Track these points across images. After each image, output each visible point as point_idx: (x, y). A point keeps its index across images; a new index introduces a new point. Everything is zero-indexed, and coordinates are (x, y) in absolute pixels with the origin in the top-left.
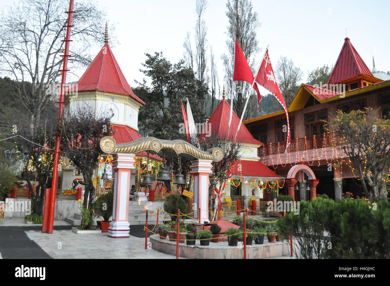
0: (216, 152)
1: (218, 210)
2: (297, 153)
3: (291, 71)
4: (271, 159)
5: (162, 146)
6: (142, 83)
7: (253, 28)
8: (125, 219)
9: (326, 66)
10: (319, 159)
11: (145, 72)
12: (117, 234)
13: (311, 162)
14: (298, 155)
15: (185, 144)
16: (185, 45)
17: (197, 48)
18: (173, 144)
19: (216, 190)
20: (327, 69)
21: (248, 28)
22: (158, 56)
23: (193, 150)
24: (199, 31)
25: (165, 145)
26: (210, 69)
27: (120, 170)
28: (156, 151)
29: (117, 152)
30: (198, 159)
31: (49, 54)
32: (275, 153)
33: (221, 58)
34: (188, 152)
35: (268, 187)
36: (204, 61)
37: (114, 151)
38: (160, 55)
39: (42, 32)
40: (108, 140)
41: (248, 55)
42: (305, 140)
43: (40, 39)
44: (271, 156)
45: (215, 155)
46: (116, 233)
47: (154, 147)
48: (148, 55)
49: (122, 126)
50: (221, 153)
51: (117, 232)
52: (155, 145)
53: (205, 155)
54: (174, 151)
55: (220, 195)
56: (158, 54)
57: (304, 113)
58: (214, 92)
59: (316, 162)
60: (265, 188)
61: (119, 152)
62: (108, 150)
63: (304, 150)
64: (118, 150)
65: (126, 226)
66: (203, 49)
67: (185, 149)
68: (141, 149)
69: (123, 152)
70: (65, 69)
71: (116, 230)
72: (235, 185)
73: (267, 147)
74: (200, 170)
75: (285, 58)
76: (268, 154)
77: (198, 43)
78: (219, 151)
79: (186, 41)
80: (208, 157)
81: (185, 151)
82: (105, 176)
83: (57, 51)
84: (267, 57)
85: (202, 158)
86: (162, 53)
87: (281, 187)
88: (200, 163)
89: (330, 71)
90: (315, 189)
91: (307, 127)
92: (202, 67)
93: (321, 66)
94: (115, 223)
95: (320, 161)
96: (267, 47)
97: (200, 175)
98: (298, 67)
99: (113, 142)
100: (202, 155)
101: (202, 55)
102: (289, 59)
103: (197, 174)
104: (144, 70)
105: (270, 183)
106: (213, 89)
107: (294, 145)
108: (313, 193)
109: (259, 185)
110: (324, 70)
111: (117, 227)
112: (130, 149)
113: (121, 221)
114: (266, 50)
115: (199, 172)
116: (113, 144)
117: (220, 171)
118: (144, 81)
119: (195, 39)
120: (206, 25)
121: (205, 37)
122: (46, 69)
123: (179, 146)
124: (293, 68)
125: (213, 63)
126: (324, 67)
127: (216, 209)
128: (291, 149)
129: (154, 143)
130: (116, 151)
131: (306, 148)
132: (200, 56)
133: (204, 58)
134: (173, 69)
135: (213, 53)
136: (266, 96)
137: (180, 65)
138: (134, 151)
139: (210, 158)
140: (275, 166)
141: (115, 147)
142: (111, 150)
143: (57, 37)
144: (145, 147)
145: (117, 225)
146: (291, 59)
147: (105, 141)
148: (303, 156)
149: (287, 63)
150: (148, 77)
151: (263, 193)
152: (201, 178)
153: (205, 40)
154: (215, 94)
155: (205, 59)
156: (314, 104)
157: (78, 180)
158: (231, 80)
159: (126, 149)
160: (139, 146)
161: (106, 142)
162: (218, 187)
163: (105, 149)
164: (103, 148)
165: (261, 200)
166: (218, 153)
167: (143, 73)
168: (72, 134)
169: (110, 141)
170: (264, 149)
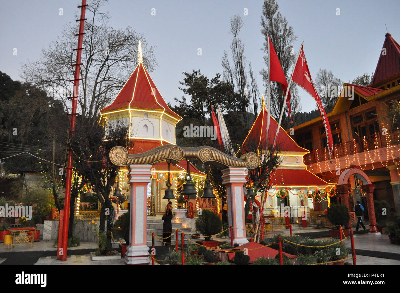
0: (250, 157)
1: (260, 226)
2: (347, 158)
3: (332, 82)
4: (318, 166)
5: (184, 153)
6: (182, 100)
7: (289, 42)
8: (142, 242)
9: (366, 75)
10: (372, 162)
11: (184, 90)
12: (133, 261)
13: (363, 166)
14: (347, 160)
15: (212, 151)
16: (223, 64)
17: (236, 65)
18: (197, 151)
19: (257, 202)
20: (366, 78)
21: (284, 43)
22: (197, 74)
23: (222, 156)
24: (235, 50)
25: (188, 153)
26: (250, 84)
27: (134, 184)
28: (177, 160)
29: (130, 164)
30: (229, 167)
31: (96, 83)
32: (322, 159)
33: (261, 74)
34: (216, 159)
35: (317, 196)
36: (244, 77)
37: (127, 162)
38: (198, 73)
39: (88, 63)
40: (118, 150)
41: (287, 69)
42: (354, 143)
43: (86, 69)
44: (318, 163)
45: (249, 161)
46: (131, 260)
47: (174, 155)
48: (186, 74)
49: (157, 142)
50: (257, 159)
51: (133, 258)
52: (175, 153)
53: (237, 162)
54: (199, 159)
55: (262, 208)
56: (196, 73)
57: (349, 115)
58: (256, 106)
59: (369, 165)
60: (315, 197)
61: (133, 164)
62: (120, 162)
63: (354, 154)
64: (131, 161)
65: (143, 251)
66: (241, 66)
67: (212, 156)
68: (158, 159)
69: (137, 163)
70: (77, 79)
71: (131, 257)
72: (281, 196)
73: (313, 153)
74: (232, 180)
75: (325, 71)
76: (314, 161)
77: (236, 61)
78: (253, 156)
79: (224, 60)
80: (241, 164)
81: (212, 159)
82: (118, 192)
83: (102, 79)
84: (302, 54)
85: (233, 166)
86: (199, 71)
87: (332, 195)
88: (231, 172)
89: (370, 80)
90: (372, 195)
91: (354, 129)
92: (243, 84)
93: (361, 75)
94: (131, 248)
95: (374, 164)
96: (302, 43)
97: (233, 186)
98: (338, 78)
99: (124, 152)
100: (234, 162)
101: (241, 72)
102: (328, 71)
103: (230, 185)
104: (183, 88)
105: (319, 192)
106: (254, 103)
107: (342, 150)
108: (369, 200)
109: (308, 195)
110: (365, 79)
111: (133, 252)
112: (146, 159)
113: (138, 245)
114: (301, 47)
115: (230, 182)
116: (125, 155)
117: (258, 180)
118: (184, 99)
119: (233, 57)
120: (242, 43)
121: (243, 55)
122: (94, 97)
123: (205, 153)
124: (333, 80)
125: (252, 79)
126: (364, 76)
127: (258, 225)
128: (340, 153)
129: (175, 151)
130: (128, 162)
131: (356, 151)
132: (240, 73)
133: (243, 75)
134: (210, 84)
135: (251, 69)
136: (310, 113)
137: (217, 80)
138: (150, 162)
139: (244, 165)
140: (324, 173)
141: (127, 158)
142: (122, 161)
143: (102, 67)
144: (163, 156)
145: (133, 250)
146: (330, 71)
147: (115, 151)
148: (354, 160)
149: (327, 75)
150: (188, 95)
151: (314, 203)
152: (234, 190)
153: (242, 57)
154: (257, 108)
155: (245, 75)
156: (360, 104)
157: (111, 199)
158: (272, 94)
159: (140, 160)
160: (156, 156)
161: (117, 153)
162: (258, 198)
163: (115, 161)
164: (113, 159)
165: (311, 210)
166: (253, 159)
167: (182, 91)
168: (80, 147)
169: (122, 152)
170: (310, 156)
